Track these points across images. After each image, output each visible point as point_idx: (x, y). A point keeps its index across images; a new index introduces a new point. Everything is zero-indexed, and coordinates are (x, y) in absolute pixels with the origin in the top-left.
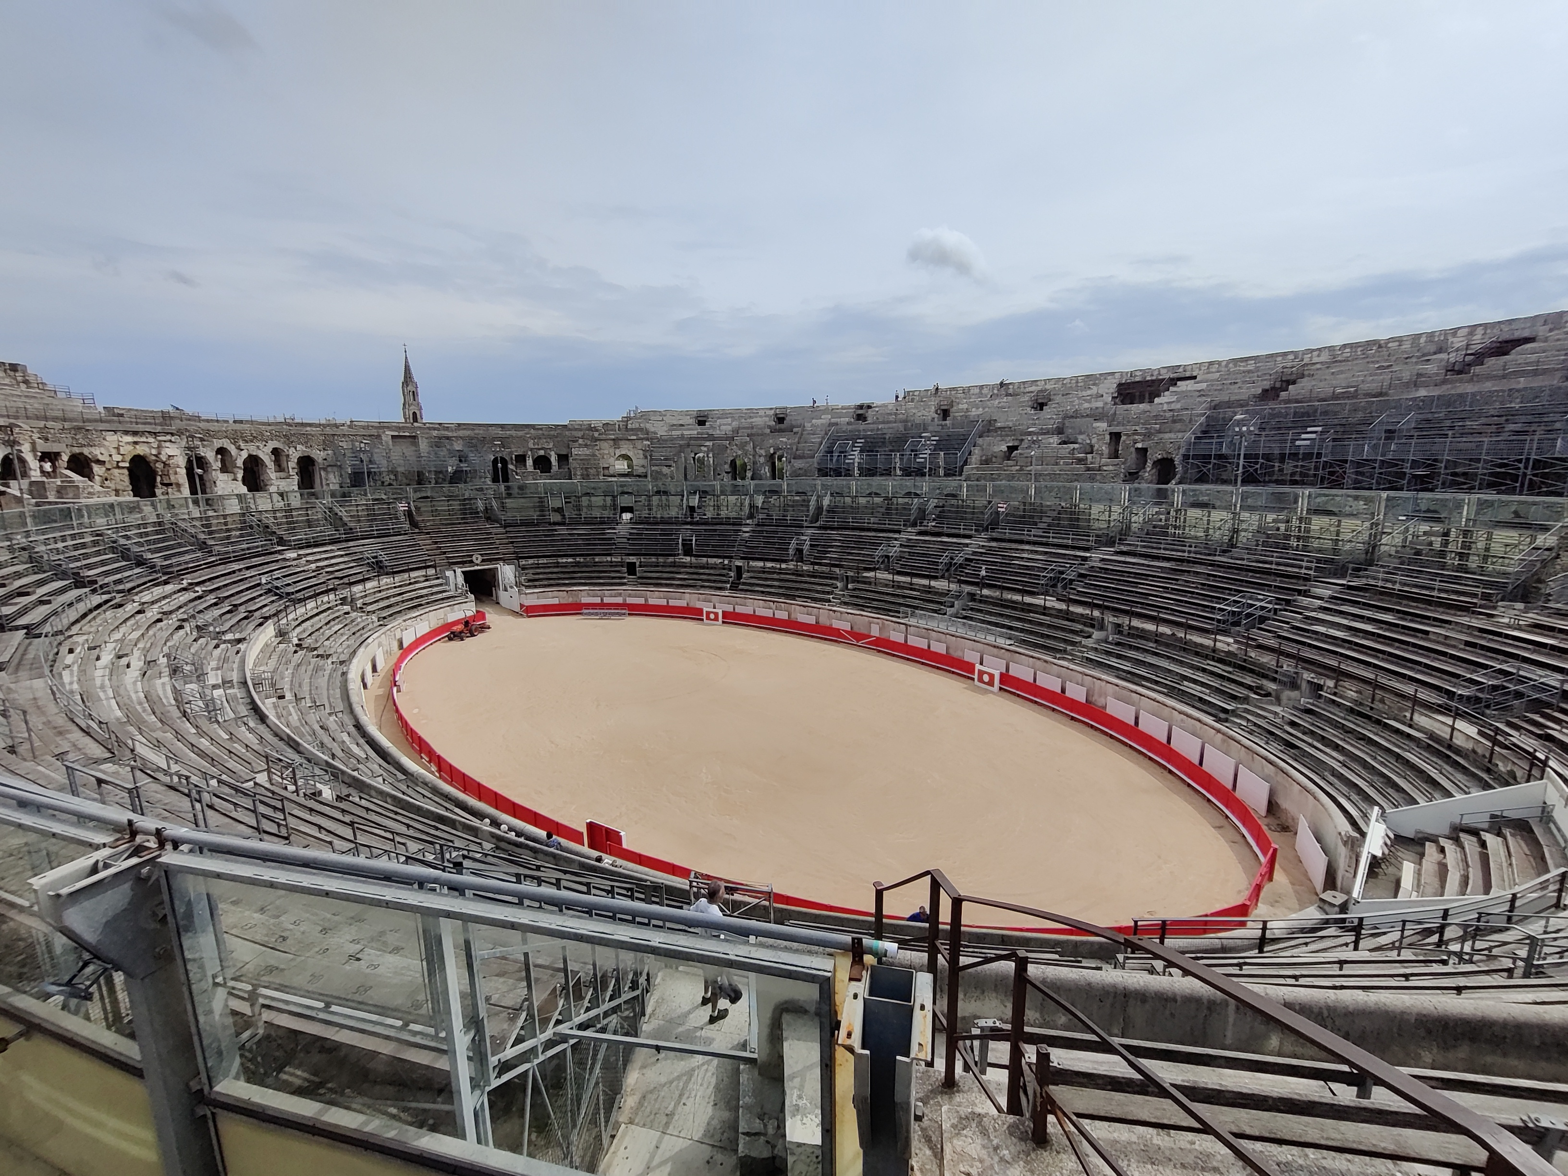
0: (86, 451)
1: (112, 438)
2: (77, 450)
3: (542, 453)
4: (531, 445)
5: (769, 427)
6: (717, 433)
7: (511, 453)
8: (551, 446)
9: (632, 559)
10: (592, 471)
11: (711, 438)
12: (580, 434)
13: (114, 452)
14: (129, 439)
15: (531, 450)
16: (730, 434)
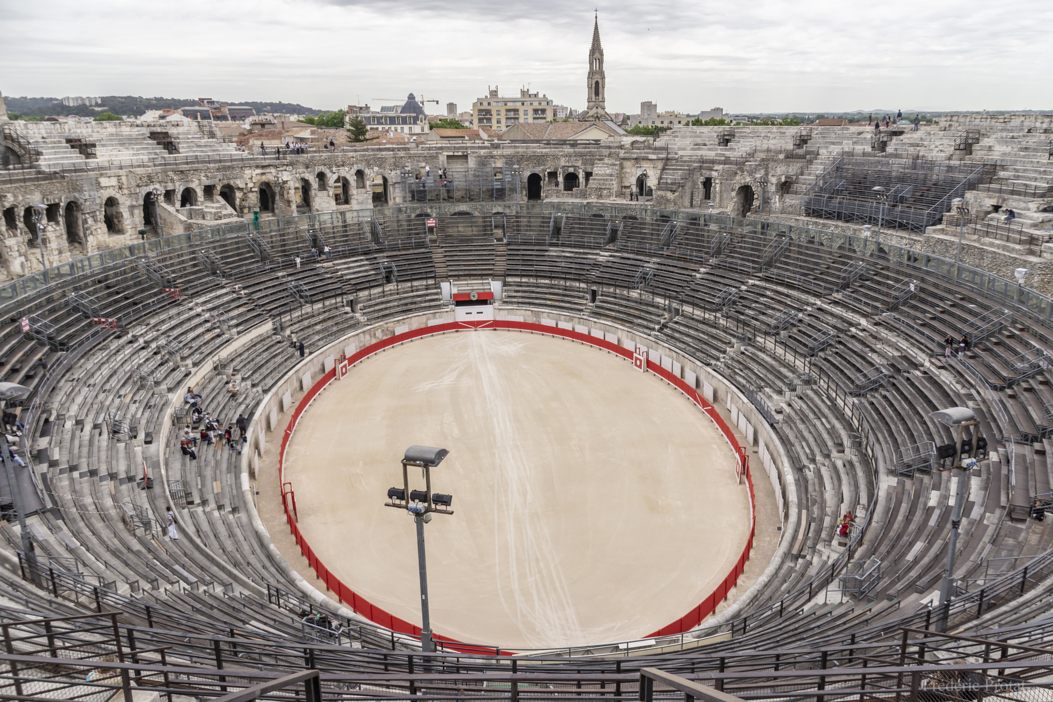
0: (232, 183)
1: (248, 172)
2: (226, 182)
3: (571, 170)
4: (563, 163)
7: (544, 170)
8: (580, 163)
13: (248, 181)
14: (259, 171)
15: (563, 167)
16: (744, 158)
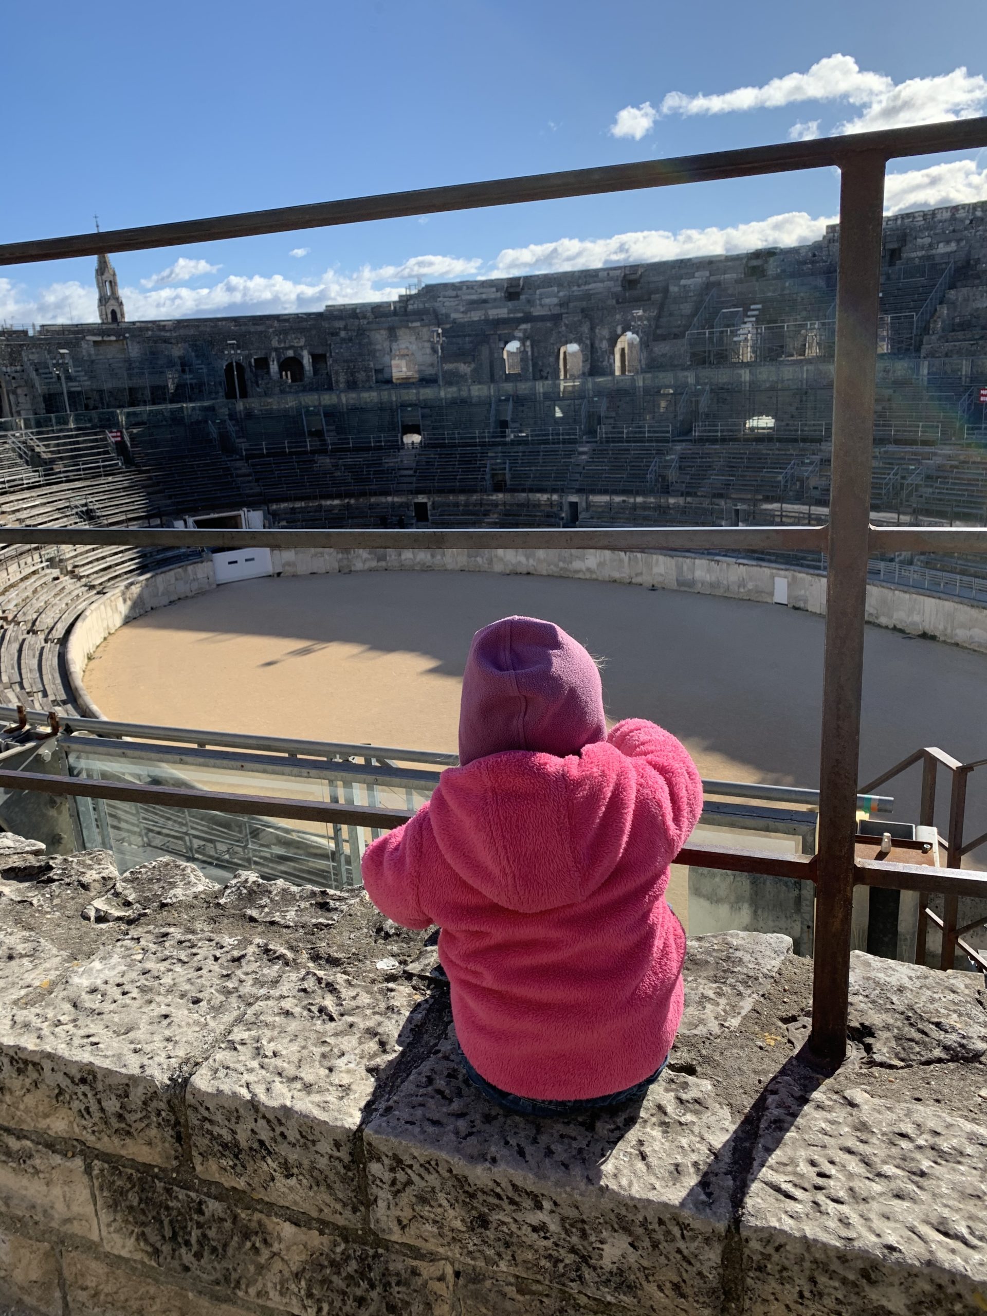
3: (290, 353)
4: (275, 343)
5: (616, 296)
6: (537, 311)
7: (249, 356)
8: (302, 343)
9: (421, 499)
10: (361, 376)
11: (528, 318)
12: (341, 324)
15: (276, 350)
16: (556, 311)
